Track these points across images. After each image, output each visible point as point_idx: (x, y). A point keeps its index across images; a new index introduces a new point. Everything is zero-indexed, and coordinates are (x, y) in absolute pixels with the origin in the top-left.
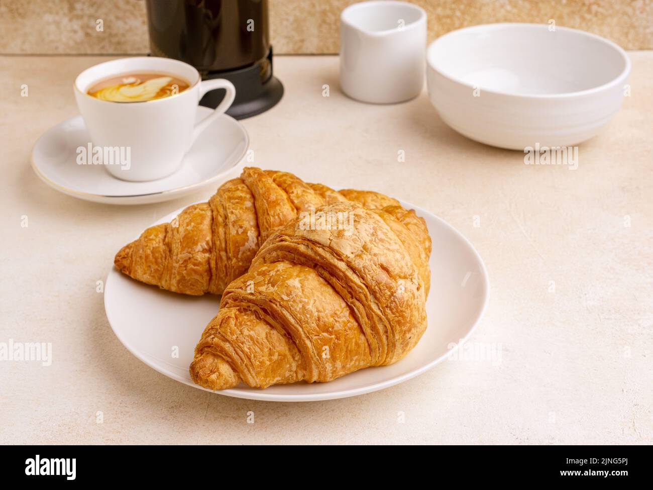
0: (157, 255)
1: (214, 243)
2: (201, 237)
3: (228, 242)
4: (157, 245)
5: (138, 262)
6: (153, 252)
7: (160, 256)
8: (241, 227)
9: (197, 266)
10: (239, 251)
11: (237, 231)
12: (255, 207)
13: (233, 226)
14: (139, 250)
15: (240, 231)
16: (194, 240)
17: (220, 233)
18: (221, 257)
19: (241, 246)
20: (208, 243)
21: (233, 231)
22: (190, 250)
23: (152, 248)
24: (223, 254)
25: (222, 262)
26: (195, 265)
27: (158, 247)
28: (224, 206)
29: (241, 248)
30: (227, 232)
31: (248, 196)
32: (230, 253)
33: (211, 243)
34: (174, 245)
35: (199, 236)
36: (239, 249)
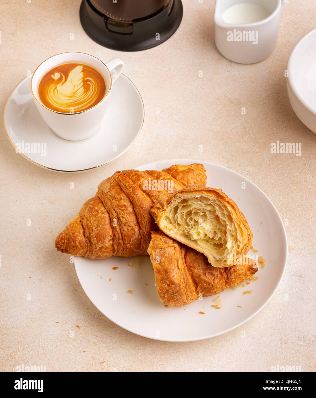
0: (82, 245)
1: (114, 235)
2: (107, 234)
3: (123, 236)
4: (81, 239)
5: (72, 249)
6: (80, 243)
7: (84, 245)
8: (130, 227)
9: (107, 249)
10: (130, 240)
11: (128, 229)
12: (134, 211)
13: (125, 226)
14: (71, 242)
15: (130, 229)
16: (104, 236)
17: (117, 229)
18: (120, 243)
19: (131, 237)
20: (111, 236)
21: (126, 229)
22: (102, 242)
23: (79, 241)
24: (121, 241)
25: (121, 246)
26: (105, 249)
27: (82, 240)
28: (116, 210)
29: (132, 239)
30: (122, 229)
31: (129, 204)
32: (125, 241)
33: (113, 236)
34: (92, 239)
35: (106, 233)
36: (130, 239)
